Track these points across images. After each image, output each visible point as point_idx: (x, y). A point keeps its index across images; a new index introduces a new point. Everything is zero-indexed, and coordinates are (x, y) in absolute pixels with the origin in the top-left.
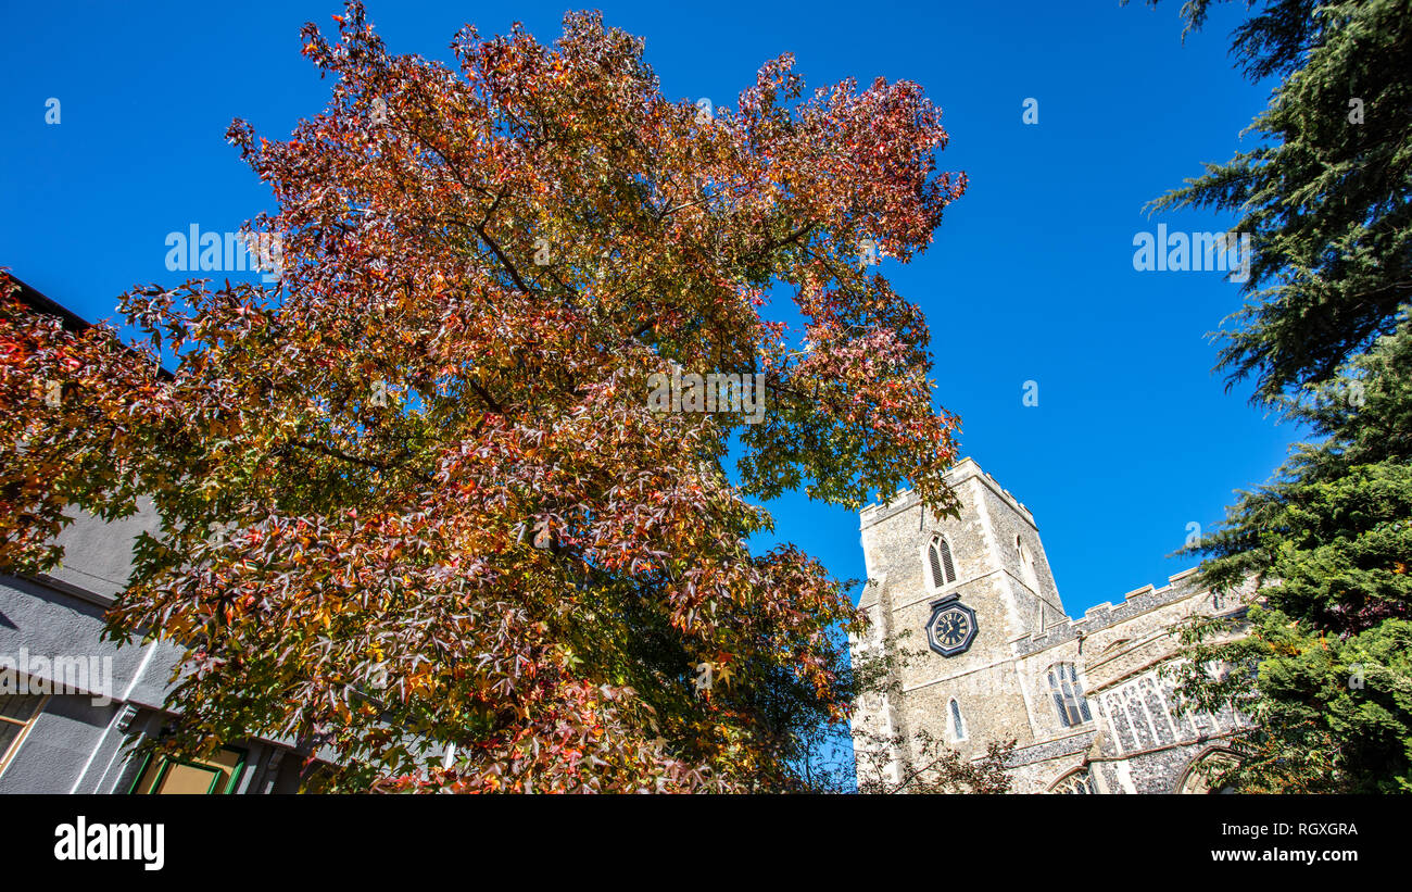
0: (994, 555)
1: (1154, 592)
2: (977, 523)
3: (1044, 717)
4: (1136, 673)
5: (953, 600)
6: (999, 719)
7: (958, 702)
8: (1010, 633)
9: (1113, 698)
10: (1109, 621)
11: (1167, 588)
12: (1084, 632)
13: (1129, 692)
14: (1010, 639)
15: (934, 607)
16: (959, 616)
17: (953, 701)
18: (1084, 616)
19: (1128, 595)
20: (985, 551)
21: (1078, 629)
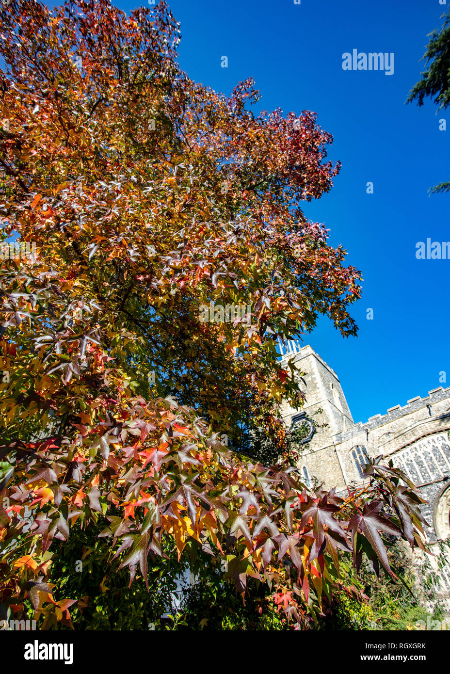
0: (322, 392)
1: (401, 409)
2: (313, 376)
3: (351, 474)
4: (408, 445)
5: (303, 416)
6: (328, 476)
7: (307, 468)
8: (332, 431)
9: (398, 459)
10: (380, 423)
11: (407, 406)
12: (369, 429)
13: (406, 455)
14: (332, 434)
15: (293, 419)
16: (306, 423)
17: (304, 467)
18: (368, 421)
19: (388, 410)
20: (318, 391)
21: (366, 428)
